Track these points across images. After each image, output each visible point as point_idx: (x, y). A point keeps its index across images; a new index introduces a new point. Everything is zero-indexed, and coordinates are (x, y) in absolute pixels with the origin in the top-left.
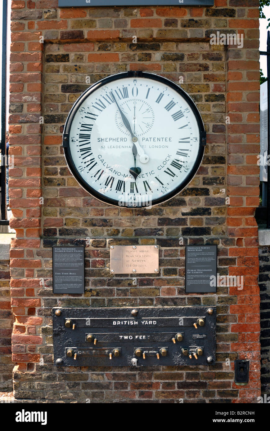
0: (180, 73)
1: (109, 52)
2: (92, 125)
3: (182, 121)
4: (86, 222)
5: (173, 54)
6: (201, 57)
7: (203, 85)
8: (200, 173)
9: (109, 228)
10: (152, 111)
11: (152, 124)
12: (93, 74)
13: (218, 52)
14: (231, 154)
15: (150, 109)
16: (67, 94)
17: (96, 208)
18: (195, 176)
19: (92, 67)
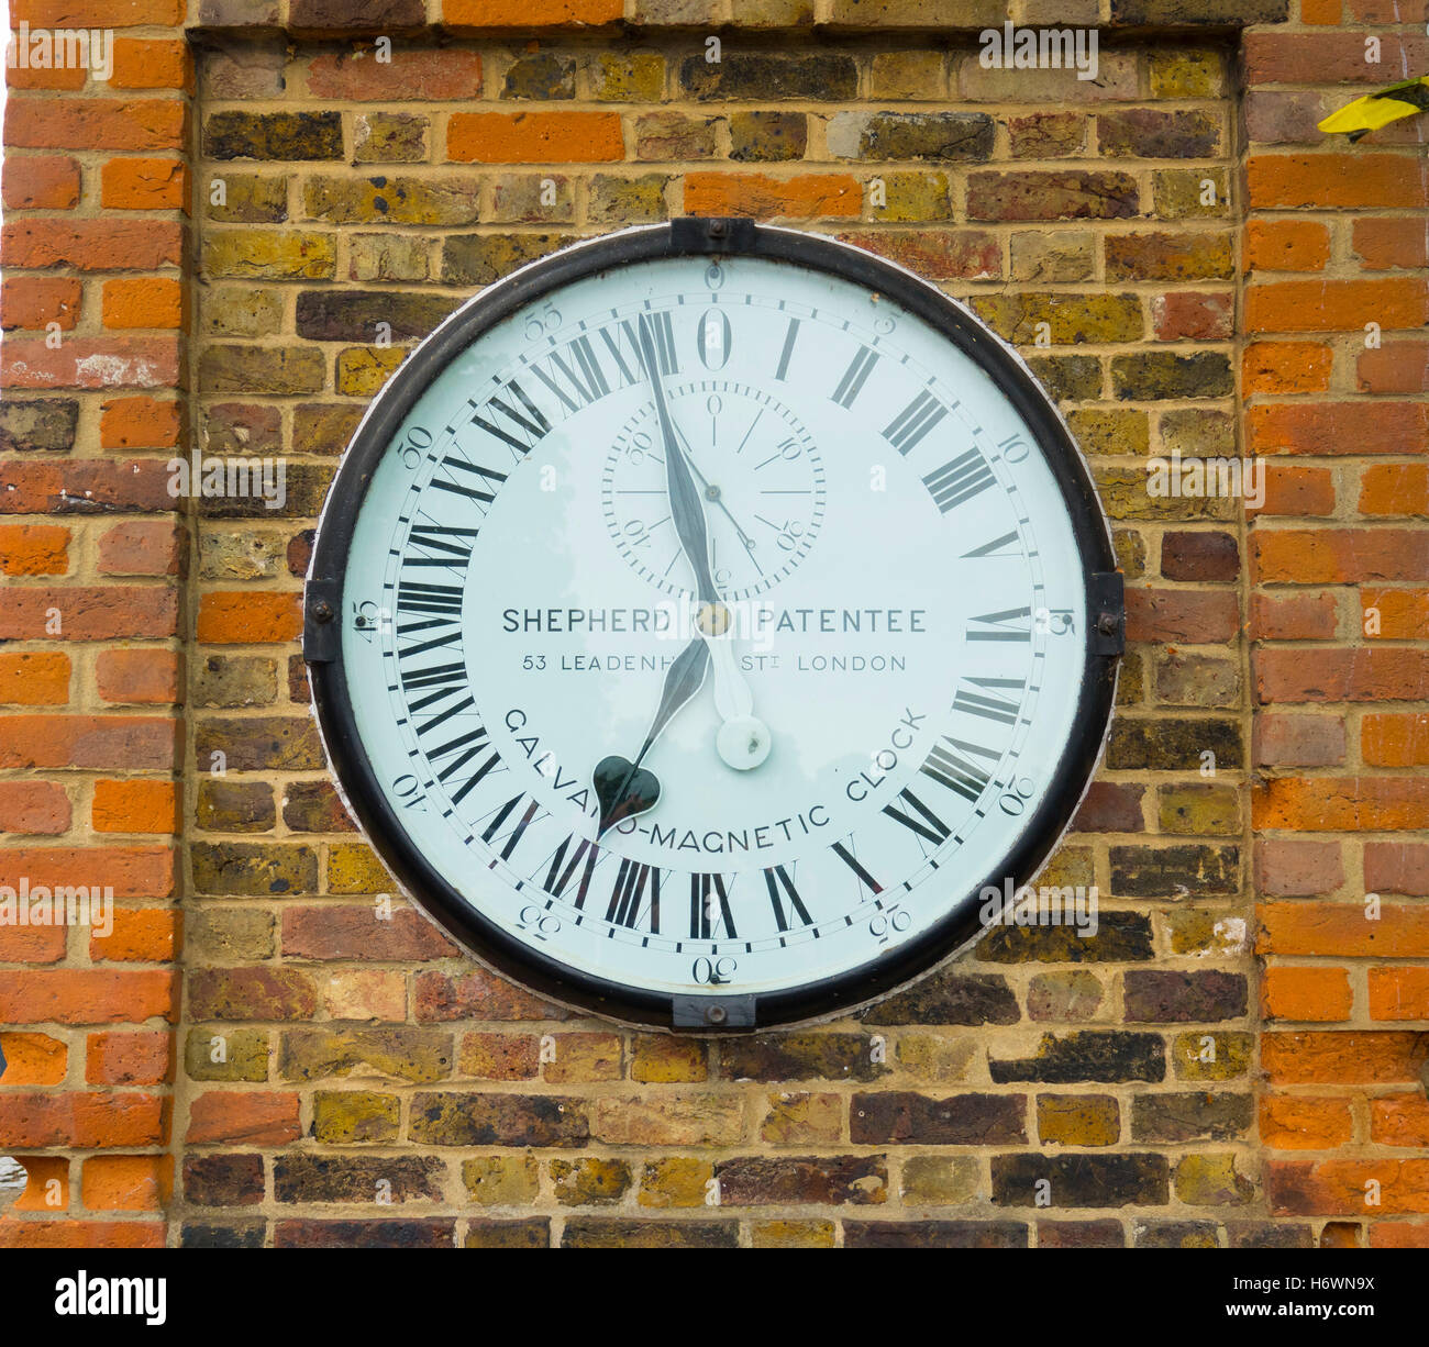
0: (971, 228)
1: (564, 106)
2: (473, 533)
3: (982, 515)
4: (433, 1114)
5: (931, 125)
6: (1092, 138)
7: (1105, 298)
8: (1095, 821)
9: (569, 1157)
10: (814, 454)
11: (814, 530)
12: (483, 232)
13: (1189, 107)
14: (1273, 709)
15: (798, 439)
16: (331, 350)
17: (494, 1029)
18: (1063, 840)
19: (473, 191)
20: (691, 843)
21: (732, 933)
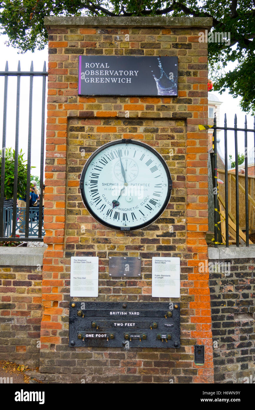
0: (156, 140)
1: (110, 126)
2: (99, 174)
3: (157, 173)
4: (94, 240)
5: (151, 129)
6: (170, 130)
7: (171, 149)
8: (169, 208)
9: (109, 245)
10: (137, 166)
11: (137, 175)
12: (100, 140)
13: (181, 127)
14: (189, 196)
15: (136, 164)
17: (101, 230)
18: (165, 210)
19: (99, 136)
20: (123, 210)
21: (127, 220)
